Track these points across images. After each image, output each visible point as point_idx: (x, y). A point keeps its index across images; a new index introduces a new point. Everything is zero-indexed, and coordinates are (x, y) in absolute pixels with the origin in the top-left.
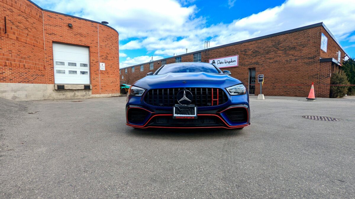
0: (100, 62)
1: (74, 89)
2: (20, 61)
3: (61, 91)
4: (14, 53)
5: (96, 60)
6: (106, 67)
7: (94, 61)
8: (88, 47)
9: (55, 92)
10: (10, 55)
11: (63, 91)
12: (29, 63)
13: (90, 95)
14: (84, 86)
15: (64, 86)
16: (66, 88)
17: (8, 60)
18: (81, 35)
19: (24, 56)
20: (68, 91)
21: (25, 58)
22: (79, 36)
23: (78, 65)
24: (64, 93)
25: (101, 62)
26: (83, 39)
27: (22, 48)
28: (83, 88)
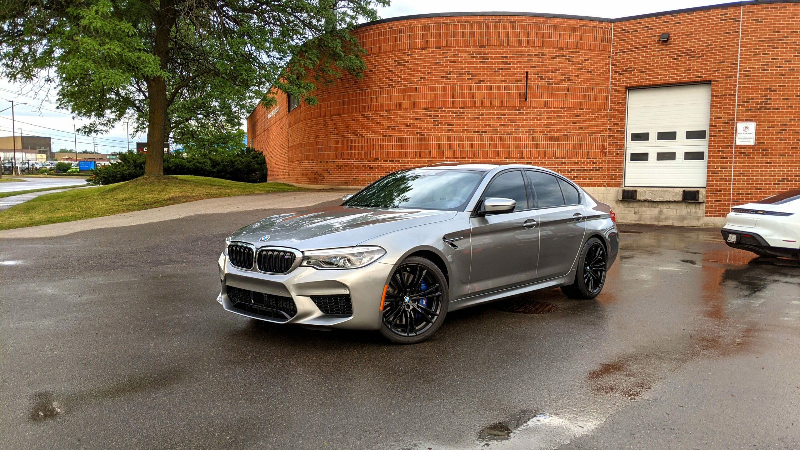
0: (739, 120)
1: (657, 200)
2: (548, 146)
3: (631, 205)
4: (537, 132)
5: (725, 117)
6: (758, 133)
7: (721, 121)
8: (707, 82)
9: (621, 205)
10: (531, 137)
11: (636, 205)
12: (564, 146)
13: (698, 219)
14: (684, 192)
15: (636, 191)
16: (639, 197)
17: (526, 146)
18: (690, 54)
19: (556, 135)
20: (646, 204)
21: (557, 139)
22: (684, 58)
23: (681, 135)
24: (636, 209)
25: (742, 121)
26: (695, 64)
27: (554, 120)
28: (680, 198)
